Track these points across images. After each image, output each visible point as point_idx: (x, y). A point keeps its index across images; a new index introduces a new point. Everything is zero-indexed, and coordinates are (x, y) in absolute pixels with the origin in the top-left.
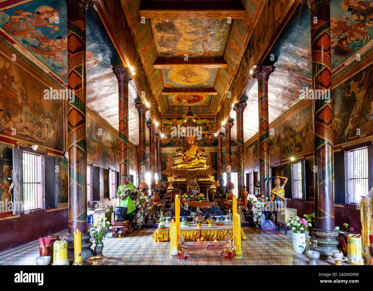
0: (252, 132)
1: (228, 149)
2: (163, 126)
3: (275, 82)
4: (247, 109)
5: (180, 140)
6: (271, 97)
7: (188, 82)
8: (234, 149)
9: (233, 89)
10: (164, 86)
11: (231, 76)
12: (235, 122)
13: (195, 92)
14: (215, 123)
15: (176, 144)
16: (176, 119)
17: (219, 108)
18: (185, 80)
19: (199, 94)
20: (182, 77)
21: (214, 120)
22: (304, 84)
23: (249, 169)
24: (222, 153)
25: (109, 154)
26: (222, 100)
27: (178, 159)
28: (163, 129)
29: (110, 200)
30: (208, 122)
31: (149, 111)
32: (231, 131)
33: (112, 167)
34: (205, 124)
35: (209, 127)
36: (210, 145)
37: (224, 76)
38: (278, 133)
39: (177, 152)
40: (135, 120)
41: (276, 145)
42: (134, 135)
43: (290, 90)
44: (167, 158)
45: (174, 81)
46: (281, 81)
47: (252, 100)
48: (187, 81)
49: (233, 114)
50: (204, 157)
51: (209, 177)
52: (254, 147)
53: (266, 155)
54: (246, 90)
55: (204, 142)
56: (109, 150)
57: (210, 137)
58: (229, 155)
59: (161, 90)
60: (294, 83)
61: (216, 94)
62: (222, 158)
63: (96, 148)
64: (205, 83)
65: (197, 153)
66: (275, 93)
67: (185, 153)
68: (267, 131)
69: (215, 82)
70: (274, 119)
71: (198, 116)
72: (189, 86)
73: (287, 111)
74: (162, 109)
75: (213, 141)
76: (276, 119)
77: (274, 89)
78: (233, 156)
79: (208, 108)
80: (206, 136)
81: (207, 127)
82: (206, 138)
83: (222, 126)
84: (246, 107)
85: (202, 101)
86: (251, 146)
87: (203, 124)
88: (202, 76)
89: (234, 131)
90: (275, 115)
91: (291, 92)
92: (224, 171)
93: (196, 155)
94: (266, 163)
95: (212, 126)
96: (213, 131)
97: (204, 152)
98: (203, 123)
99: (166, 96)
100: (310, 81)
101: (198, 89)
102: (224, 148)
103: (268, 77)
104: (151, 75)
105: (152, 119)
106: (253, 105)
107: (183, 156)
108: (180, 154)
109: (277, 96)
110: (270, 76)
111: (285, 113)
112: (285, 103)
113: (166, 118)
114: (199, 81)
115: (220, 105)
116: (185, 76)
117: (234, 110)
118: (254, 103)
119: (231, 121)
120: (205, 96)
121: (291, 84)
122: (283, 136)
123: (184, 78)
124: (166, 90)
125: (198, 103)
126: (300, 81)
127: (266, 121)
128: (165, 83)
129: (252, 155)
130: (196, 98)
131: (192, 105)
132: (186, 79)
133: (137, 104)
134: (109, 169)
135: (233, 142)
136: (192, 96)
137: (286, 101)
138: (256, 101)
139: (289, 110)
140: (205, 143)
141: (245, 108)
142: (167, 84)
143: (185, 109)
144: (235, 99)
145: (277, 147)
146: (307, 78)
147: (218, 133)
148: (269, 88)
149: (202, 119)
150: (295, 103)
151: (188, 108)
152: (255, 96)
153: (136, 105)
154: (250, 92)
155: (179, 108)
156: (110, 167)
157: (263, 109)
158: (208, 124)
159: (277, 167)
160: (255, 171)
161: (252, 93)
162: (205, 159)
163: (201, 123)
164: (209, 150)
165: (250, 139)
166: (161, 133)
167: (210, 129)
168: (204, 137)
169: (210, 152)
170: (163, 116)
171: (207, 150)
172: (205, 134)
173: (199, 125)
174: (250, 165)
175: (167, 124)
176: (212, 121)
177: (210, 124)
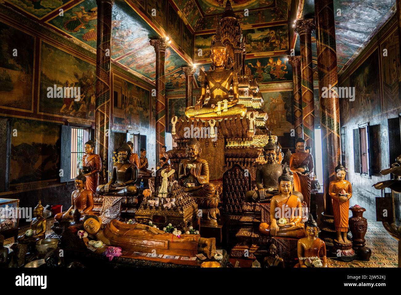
21: (284, 30)
23: (357, 122)
30: (273, 34)
35: (274, 43)
52: (367, 71)
55: (269, 73)
71: (254, 26)
74: (190, 19)
75: (285, 71)
80: (271, 61)
81: (272, 44)
82: (272, 67)
87: (263, 39)
95: (281, 41)
96: (283, 49)
98: (263, 37)
105: (154, 29)
107: (203, 93)
113: (201, 36)
129: (364, 89)
140: (272, 76)
149: (262, 30)
158: (273, 39)
160: (371, 124)
163: (259, 38)
164: (280, 89)
165: (358, 57)
166: (192, 63)
167: (276, 47)
168: (268, 65)
169: (282, 93)
170: (196, 33)
171: (276, 89)
172: (269, 58)
173: (256, 41)
174: (361, 111)
175: (202, 45)
176: (281, 32)
177: (277, 39)
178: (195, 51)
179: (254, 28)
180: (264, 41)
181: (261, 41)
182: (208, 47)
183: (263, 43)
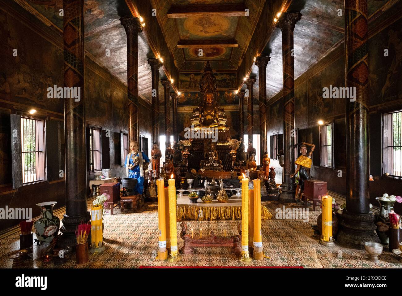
0: (276, 88)
1: (250, 108)
2: (179, 82)
3: (302, 31)
4: (270, 63)
5: (198, 98)
6: (297, 49)
7: (206, 32)
8: (256, 107)
9: (255, 40)
10: (180, 37)
11: (253, 25)
12: (258, 78)
13: (214, 44)
14: (236, 79)
15: (194, 102)
16: (193, 75)
17: (241, 61)
18: (202, 30)
19: (218, 46)
20: (199, 27)
21: (235, 76)
22: (335, 34)
23: (273, 131)
24: (243, 112)
25: (121, 115)
26: (244, 53)
27: (195, 120)
28: (180, 86)
29: (122, 167)
30: (228, 77)
31: (163, 66)
32: (254, 88)
33: (124, 130)
34: (225, 80)
35: (229, 83)
36: (231, 104)
37: (245, 25)
38: (304, 91)
39: (195, 112)
40: (148, 77)
41: (303, 104)
42: (148, 93)
43: (318, 41)
44: (184, 118)
45: (191, 33)
46: (309, 30)
47: (277, 53)
48: (204, 32)
49: (255, 69)
50: (224, 117)
51: (229, 141)
52: (278, 106)
53: (291, 118)
54: (269, 41)
55: (224, 100)
56: (121, 111)
57: (230, 95)
58: (250, 115)
59: (177, 42)
60: (324, 33)
61: (236, 45)
62: (243, 118)
63: (106, 109)
64: (225, 33)
65: (216, 114)
66: (302, 45)
67: (202, 114)
68: (292, 90)
69: (236, 33)
70: (300, 74)
71: (217, 71)
72: (207, 37)
73: (315, 65)
74: (179, 64)
75: (234, 99)
76: (303, 74)
77: (301, 39)
78: (256, 116)
79: (228, 61)
80: (226, 93)
81: (227, 84)
82: (227, 96)
83: (243, 82)
84: (269, 60)
85: (222, 54)
86: (275, 104)
88: (221, 25)
89: (257, 87)
90: (302, 70)
91: (320, 43)
92: (245, 132)
93: (215, 116)
94: (290, 127)
95: (233, 82)
96: (234, 87)
97: (224, 112)
98: (223, 78)
99: (183, 48)
100: (342, 30)
101: (218, 40)
102: (246, 107)
103: (294, 26)
104: (165, 26)
105: (167, 76)
106: (278, 59)
107: (200, 117)
108: (197, 114)
109: (304, 48)
110: (296, 25)
111: (313, 67)
112: (312, 56)
113: (183, 74)
114: (218, 32)
115: (242, 59)
116: (203, 26)
117: (256, 64)
118: (279, 56)
119: (253, 77)
120: (225, 48)
121: (319, 34)
122: (311, 95)
123: (201, 28)
124: (182, 42)
125: (217, 56)
126: (330, 30)
127: (291, 78)
128: (181, 35)
129: (277, 115)
130: (215, 51)
131: (210, 58)
132: (204, 29)
133: (150, 59)
134: (121, 132)
135: (256, 100)
136: (211, 48)
137: (314, 54)
138: (280, 53)
139: (317, 64)
140: (226, 102)
141: (269, 62)
142: (183, 35)
143: (204, 63)
144: (257, 52)
145: (304, 106)
146: (338, 27)
147: (239, 90)
148: (294, 39)
149: (222, 74)
150: (324, 57)
151: (206, 62)
152: (280, 49)
153: (148, 60)
154: (274, 44)
155: (197, 62)
156: (122, 130)
157: (287, 64)
158: (229, 80)
159: (304, 130)
160: (279, 134)
161: (276, 45)
162: (225, 120)
163: (220, 79)
164: (229, 109)
165: (274, 97)
166: (177, 91)
167: (230, 85)
168: (224, 95)
169: (230, 112)
170: (180, 71)
171: (227, 109)
172: (225, 92)
173: (219, 81)
174: (274, 126)
175: (184, 80)
176: (233, 77)
177: (231, 80)
178: (179, 83)
179: (217, 72)
180: (223, 81)
181: (221, 81)
182: (188, 81)
183: (223, 83)
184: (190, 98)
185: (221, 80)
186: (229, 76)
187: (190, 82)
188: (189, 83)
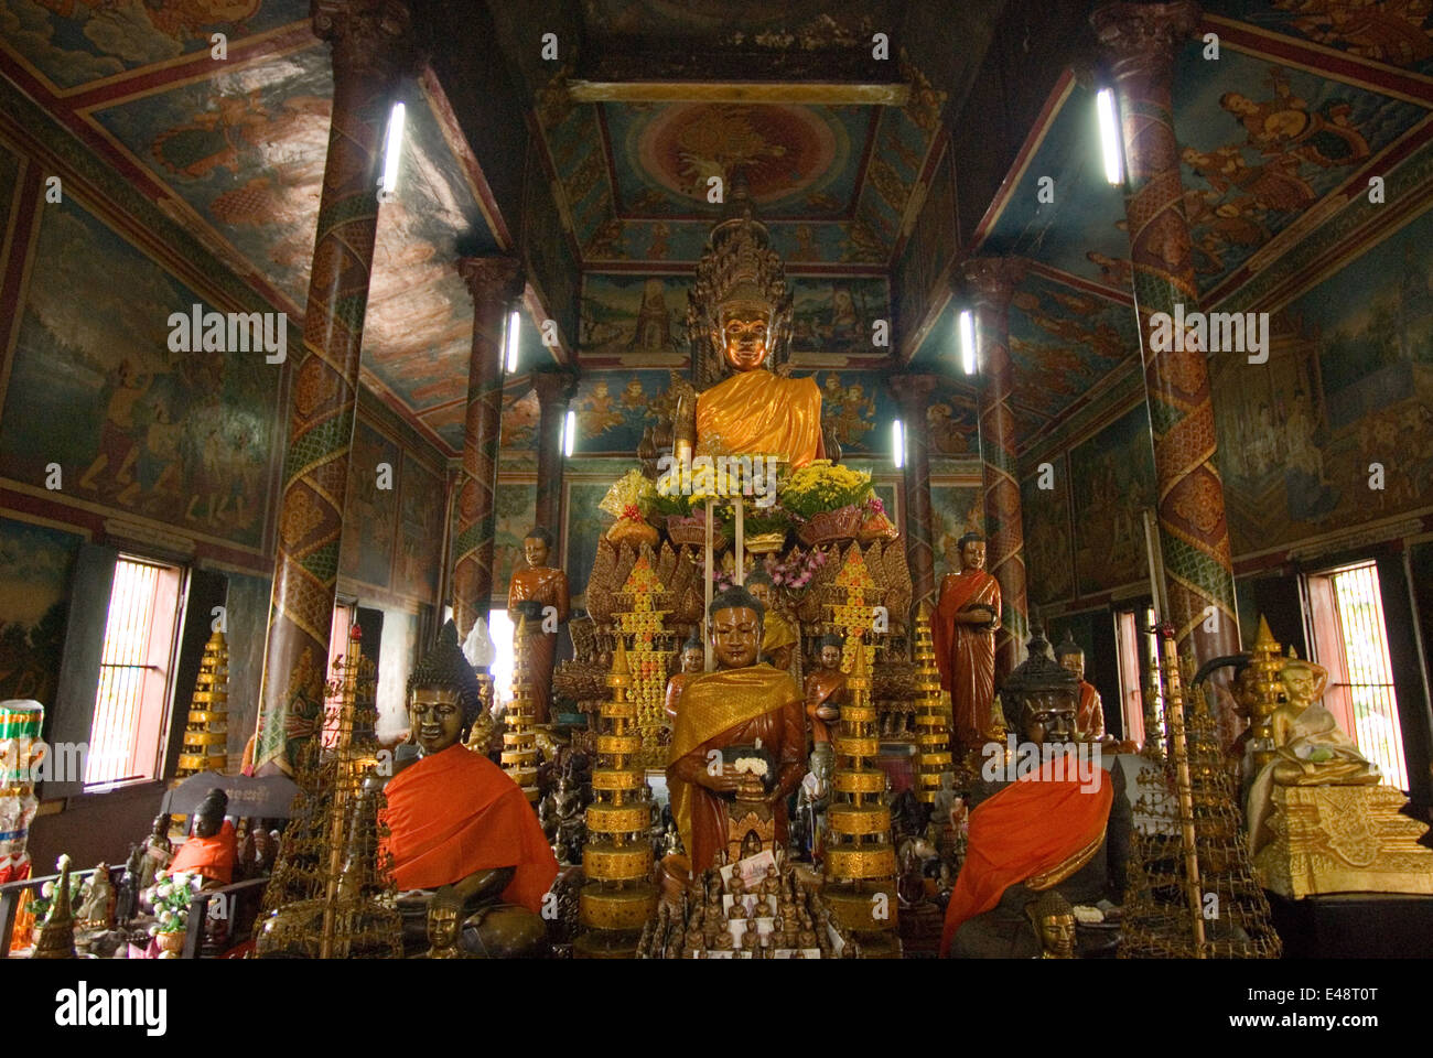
2: (583, 318)
16: (659, 284)
21: (877, 293)
28: (584, 336)
30: (841, 301)
57: (853, 394)
80: (831, 384)
81: (839, 331)
87: (814, 313)
98: (816, 305)
125: (788, 191)
149: (811, 285)
158: (844, 317)
170: (590, 266)
172: (827, 375)
175: (610, 308)
176: (867, 298)
177: (857, 317)
180: (817, 320)
182: (628, 315)
183: (814, 328)
184: (636, 412)
185: (806, 312)
186: (847, 294)
187: (642, 319)
188: (633, 323)
